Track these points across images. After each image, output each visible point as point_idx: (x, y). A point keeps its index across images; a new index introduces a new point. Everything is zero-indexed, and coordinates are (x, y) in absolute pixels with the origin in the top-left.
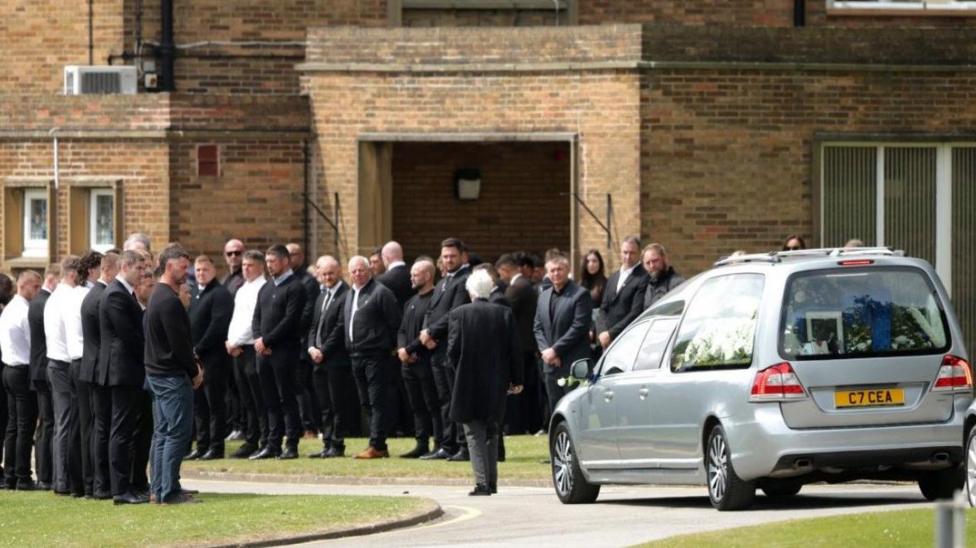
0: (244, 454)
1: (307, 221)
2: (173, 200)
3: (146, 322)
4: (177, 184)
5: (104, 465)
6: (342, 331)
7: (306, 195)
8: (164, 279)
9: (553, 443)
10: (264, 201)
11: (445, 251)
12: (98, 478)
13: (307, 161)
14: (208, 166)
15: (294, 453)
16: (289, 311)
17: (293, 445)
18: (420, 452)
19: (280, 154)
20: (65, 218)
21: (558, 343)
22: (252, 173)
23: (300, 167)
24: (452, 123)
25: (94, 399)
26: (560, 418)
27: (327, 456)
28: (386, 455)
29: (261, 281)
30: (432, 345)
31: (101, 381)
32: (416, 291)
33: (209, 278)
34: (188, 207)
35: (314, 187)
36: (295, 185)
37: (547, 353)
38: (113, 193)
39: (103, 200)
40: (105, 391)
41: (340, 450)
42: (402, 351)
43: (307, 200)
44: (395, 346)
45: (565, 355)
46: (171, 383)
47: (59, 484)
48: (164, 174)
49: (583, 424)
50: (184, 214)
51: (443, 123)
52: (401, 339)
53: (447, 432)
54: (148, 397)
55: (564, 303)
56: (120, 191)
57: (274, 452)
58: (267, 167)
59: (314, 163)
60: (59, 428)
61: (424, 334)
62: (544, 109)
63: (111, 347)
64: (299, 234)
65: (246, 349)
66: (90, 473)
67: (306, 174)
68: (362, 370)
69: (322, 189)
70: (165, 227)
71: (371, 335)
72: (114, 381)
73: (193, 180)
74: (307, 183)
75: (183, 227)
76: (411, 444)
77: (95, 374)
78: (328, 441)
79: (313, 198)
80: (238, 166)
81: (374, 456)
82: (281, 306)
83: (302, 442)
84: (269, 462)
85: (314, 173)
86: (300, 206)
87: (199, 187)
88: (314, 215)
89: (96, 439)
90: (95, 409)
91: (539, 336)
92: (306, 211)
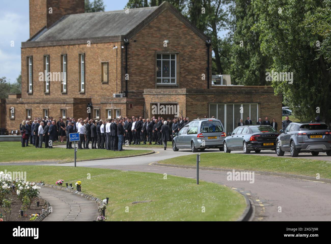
0: (133, 144)
1: (144, 114)
2: (127, 111)
3: (118, 128)
4: (127, 109)
5: (113, 146)
6: (146, 128)
7: (144, 110)
8: (120, 122)
9: (173, 143)
10: (138, 111)
11: (159, 118)
12: (112, 148)
13: (144, 106)
14: (131, 107)
15: (140, 144)
16: (139, 126)
17: (140, 143)
18: (156, 144)
19: (140, 105)
20: (113, 113)
21: (175, 130)
22: (137, 108)
23: (143, 107)
24: (162, 101)
25: (112, 138)
26: (174, 140)
27: (144, 144)
28: (151, 144)
29: (136, 122)
30: (157, 130)
31: (112, 135)
32: (155, 123)
33: (129, 121)
34: (129, 112)
35: (145, 109)
36: (142, 109)
37: (173, 131)
38: (119, 110)
39: (118, 111)
40: (113, 137)
41: (146, 144)
42: (153, 131)
43: (144, 111)
44: (152, 130)
45: (175, 131)
46: (121, 136)
47: (107, 148)
48: (126, 108)
49: (176, 141)
50: (128, 113)
51: (161, 101)
52: (153, 129)
53: (159, 141)
54: (118, 137)
55: (176, 125)
56: (120, 110)
57: (137, 144)
58: (139, 107)
59: (145, 106)
60: (107, 141)
61: (156, 129)
62: (174, 99)
63: (114, 131)
64: (143, 115)
65: (134, 131)
66: (111, 147)
67: (144, 108)
68: (148, 133)
69: (146, 109)
70: (126, 114)
71: (150, 129)
72: (114, 135)
73: (129, 108)
74: (144, 109)
75: (128, 114)
76: (154, 143)
77: (112, 134)
78: (144, 143)
79: (145, 111)
80: (135, 107)
81: (150, 144)
82: (138, 125)
83: (141, 142)
84: (136, 145)
85: (145, 107)
86: (143, 112)
87: (130, 109)
88: (145, 113)
89: (112, 143)
90: (112, 139)
91: (172, 129)
92: (144, 113)
